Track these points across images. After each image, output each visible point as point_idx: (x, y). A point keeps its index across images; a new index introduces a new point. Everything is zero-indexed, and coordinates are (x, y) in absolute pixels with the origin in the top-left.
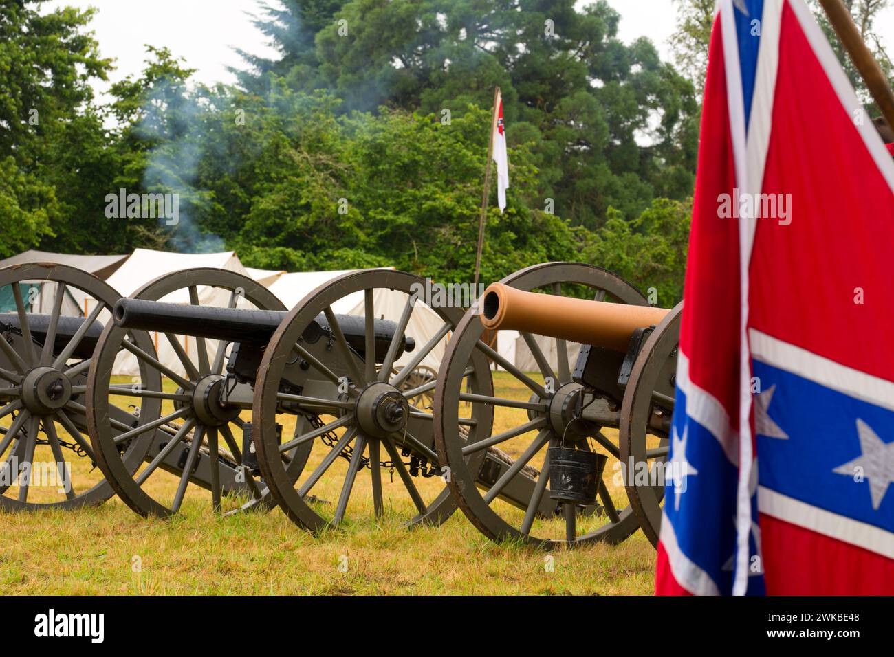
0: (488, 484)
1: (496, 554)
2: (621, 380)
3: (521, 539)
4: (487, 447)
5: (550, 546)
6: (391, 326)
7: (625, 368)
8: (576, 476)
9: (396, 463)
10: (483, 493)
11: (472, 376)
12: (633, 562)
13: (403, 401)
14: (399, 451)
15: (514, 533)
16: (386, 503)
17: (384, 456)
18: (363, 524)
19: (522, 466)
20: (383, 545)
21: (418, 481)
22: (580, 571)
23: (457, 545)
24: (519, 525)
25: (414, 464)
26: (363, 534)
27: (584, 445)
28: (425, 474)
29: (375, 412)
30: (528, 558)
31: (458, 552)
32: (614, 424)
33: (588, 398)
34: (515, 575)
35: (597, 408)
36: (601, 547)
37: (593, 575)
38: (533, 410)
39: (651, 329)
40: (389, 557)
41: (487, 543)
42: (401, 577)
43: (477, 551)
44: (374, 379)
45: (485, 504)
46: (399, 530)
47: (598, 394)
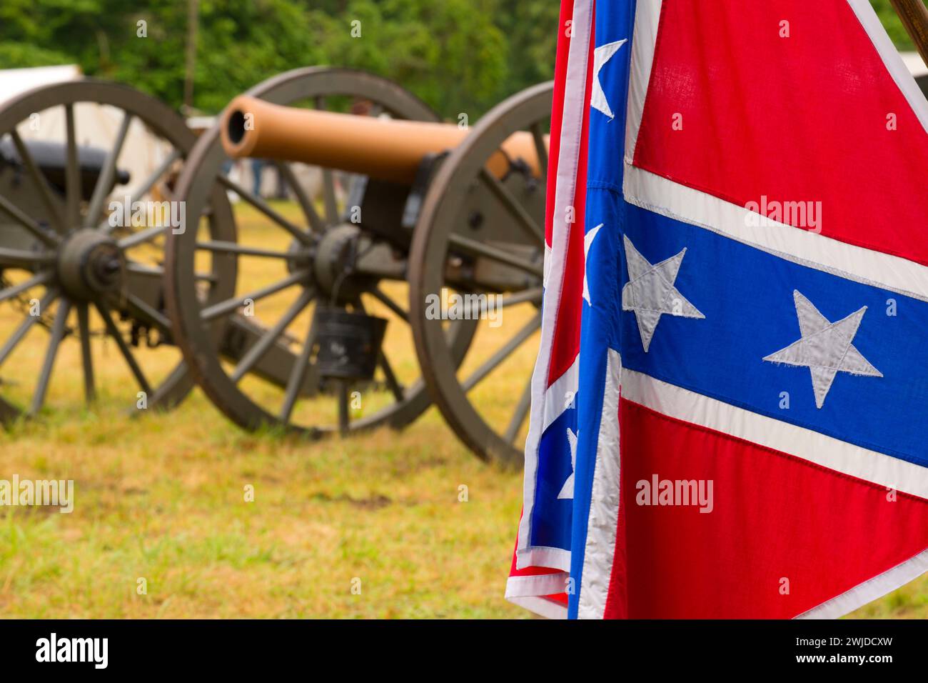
0: (235, 357)
1: (248, 447)
2: (408, 220)
3: (280, 428)
4: (233, 311)
5: (318, 435)
6: (100, 155)
7: (412, 205)
8: (351, 345)
9: (111, 330)
10: (230, 369)
11: (212, 219)
12: (426, 452)
13: (119, 253)
14: (115, 316)
15: (272, 420)
16: (99, 383)
17: (96, 321)
18: (72, 413)
19: (281, 332)
20: (100, 440)
21: (142, 354)
22: (359, 467)
23: (197, 437)
24: (276, 409)
25: (135, 333)
26: (71, 426)
27: (358, 305)
28: (149, 345)
29: (82, 269)
30: (290, 453)
31: (199, 448)
32: (400, 277)
33: (364, 244)
34: (277, 474)
35: (376, 257)
36: (384, 435)
37: (377, 471)
38: (293, 262)
39: (444, 155)
40: (109, 456)
41: (237, 434)
42: (127, 483)
43: (224, 444)
44: (80, 223)
45: (231, 385)
46: (118, 421)
47: (377, 238)
